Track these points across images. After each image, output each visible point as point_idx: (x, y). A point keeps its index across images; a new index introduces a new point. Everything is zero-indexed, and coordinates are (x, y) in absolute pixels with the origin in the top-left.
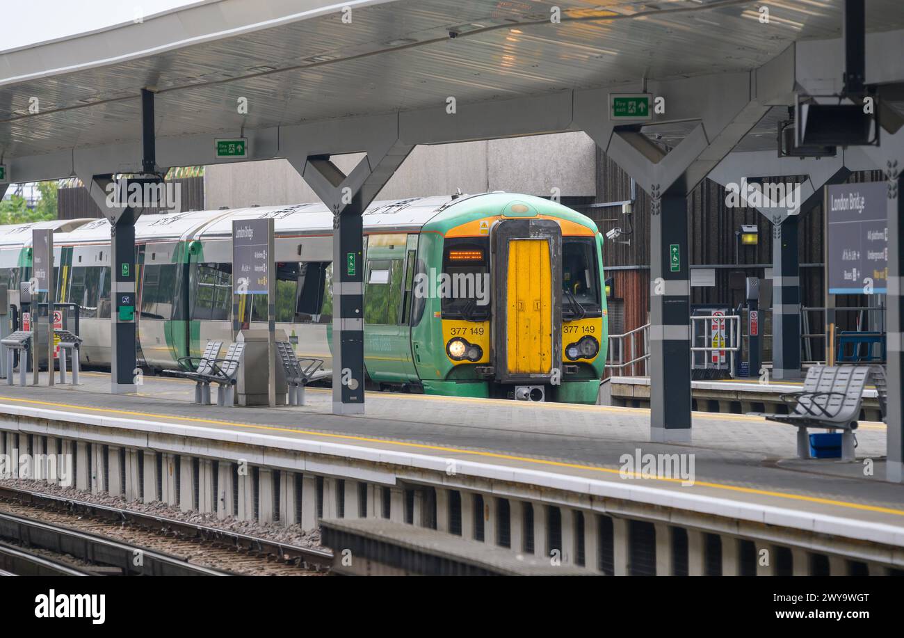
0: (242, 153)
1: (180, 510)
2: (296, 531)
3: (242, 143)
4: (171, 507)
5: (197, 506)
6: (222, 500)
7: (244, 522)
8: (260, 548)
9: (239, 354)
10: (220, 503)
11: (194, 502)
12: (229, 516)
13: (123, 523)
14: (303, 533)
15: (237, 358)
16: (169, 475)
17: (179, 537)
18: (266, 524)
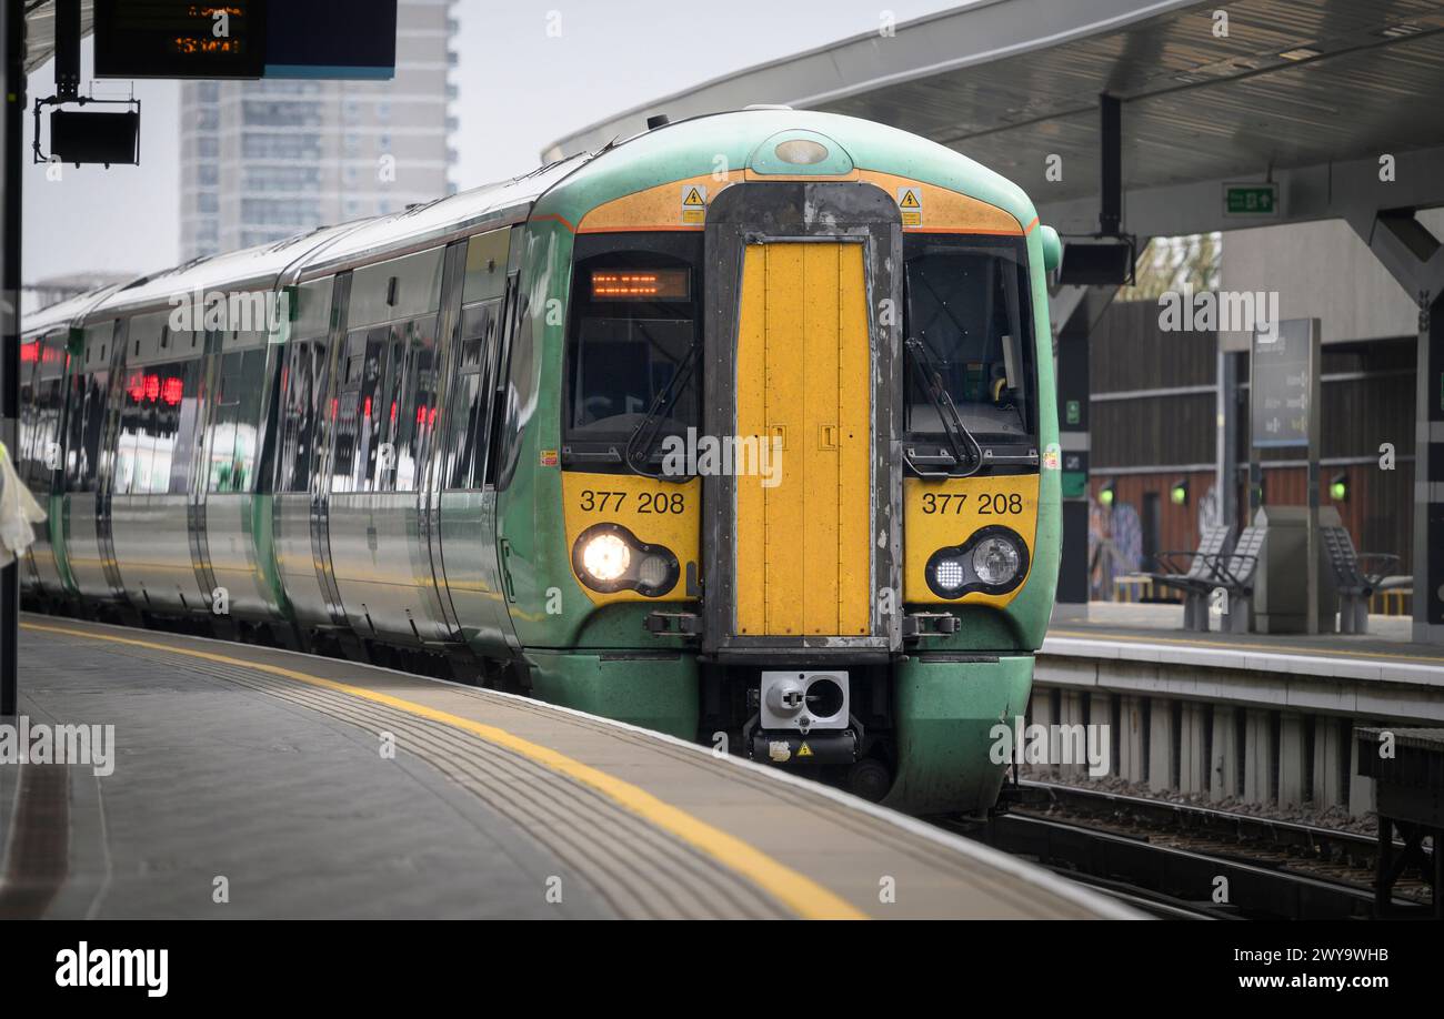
0: (1269, 208)
1: (1149, 791)
2: (1340, 816)
3: (1269, 192)
4: (1134, 785)
5: (1177, 782)
6: (1219, 770)
7: (1253, 805)
8: (1276, 837)
9: (1258, 545)
10: (1215, 775)
11: (1173, 777)
12: (1230, 797)
13: (1052, 806)
14: (1350, 820)
15: (1254, 553)
16: (1132, 729)
17: (1142, 824)
18: (1290, 806)
